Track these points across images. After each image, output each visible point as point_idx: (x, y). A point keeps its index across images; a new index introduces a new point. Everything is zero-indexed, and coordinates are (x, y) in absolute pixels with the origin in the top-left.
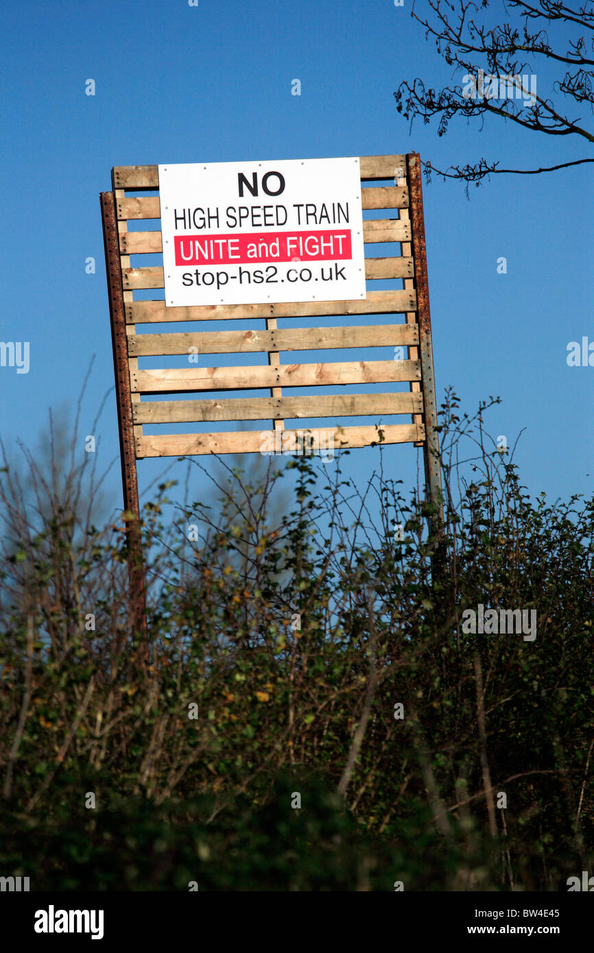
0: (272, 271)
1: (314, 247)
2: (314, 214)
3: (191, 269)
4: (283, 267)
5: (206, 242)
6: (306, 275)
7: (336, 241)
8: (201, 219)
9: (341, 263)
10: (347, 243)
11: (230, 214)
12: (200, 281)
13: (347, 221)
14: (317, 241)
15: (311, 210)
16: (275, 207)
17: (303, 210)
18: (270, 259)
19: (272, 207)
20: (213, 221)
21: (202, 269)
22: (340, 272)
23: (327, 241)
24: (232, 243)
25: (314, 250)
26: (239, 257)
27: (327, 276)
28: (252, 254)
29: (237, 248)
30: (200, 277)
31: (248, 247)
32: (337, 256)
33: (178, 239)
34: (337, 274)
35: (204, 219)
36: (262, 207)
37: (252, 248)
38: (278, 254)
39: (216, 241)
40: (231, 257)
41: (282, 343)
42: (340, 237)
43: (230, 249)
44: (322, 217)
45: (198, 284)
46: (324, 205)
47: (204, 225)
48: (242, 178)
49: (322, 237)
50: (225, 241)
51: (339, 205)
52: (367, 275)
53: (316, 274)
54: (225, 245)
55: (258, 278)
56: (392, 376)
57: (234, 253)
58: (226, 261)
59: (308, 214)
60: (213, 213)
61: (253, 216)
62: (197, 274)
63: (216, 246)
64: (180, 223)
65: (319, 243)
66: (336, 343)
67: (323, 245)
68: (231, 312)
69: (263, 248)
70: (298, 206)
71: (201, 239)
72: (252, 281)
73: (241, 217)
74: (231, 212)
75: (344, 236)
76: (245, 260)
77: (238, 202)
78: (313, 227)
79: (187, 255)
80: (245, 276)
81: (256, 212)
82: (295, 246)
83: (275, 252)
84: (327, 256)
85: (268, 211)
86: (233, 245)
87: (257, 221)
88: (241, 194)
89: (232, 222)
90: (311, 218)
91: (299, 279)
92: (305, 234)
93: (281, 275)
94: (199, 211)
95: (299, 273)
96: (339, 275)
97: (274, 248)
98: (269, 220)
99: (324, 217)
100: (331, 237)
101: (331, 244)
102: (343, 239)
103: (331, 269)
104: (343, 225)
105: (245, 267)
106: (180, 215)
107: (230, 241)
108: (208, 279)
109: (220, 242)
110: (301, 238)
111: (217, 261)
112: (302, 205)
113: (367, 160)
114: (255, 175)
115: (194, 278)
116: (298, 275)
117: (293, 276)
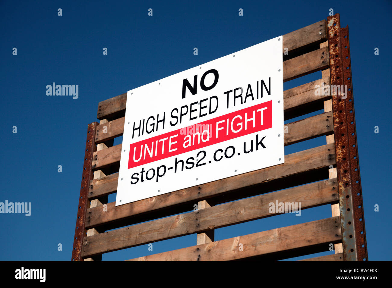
0: (202, 155)
1: (238, 125)
2: (240, 96)
3: (138, 169)
4: (210, 150)
5: (153, 143)
6: (230, 152)
7: (258, 115)
8: (151, 125)
9: (261, 134)
10: (268, 115)
11: (173, 115)
12: (144, 178)
13: (269, 93)
14: (241, 118)
15: (238, 93)
16: (209, 99)
17: (231, 95)
18: (201, 145)
19: (206, 99)
20: (161, 124)
21: (147, 167)
22: (261, 143)
23: (250, 116)
26: (176, 149)
27: (248, 148)
28: (187, 144)
29: (176, 142)
30: (145, 174)
31: (185, 139)
32: (259, 128)
33: (132, 147)
34: (258, 144)
35: (153, 124)
36: (199, 102)
37: (187, 139)
38: (208, 139)
39: (160, 140)
41: (205, 221)
42: (262, 110)
43: (171, 144)
44: (247, 96)
45: (142, 181)
46: (249, 86)
47: (153, 129)
48: (186, 83)
49: (246, 114)
50: (167, 138)
51: (263, 82)
52: (286, 139)
53: (239, 149)
54: (167, 142)
55: (191, 164)
56: (310, 238)
57: (173, 147)
58: (168, 155)
59: (235, 97)
60: (161, 118)
61: (191, 111)
62: (143, 172)
63: (160, 144)
64: (137, 132)
65: (243, 121)
66: (254, 213)
67: (246, 120)
68: (165, 201)
69: (197, 136)
70: (227, 93)
71: (150, 141)
72: (185, 168)
73: (182, 115)
74: (175, 113)
75: (266, 108)
76: (182, 150)
77: (180, 103)
78: (240, 106)
79: (137, 157)
80: (180, 165)
81: (194, 107)
82: (222, 128)
83: (205, 138)
84: (250, 130)
85: (204, 104)
86: (173, 140)
87: (194, 115)
89: (174, 121)
90: (238, 100)
91: (224, 157)
92: (230, 116)
93: (210, 156)
94: (151, 119)
95: (224, 151)
96: (260, 146)
97: (205, 134)
98: (204, 111)
99: (249, 95)
100: (254, 112)
101: (254, 119)
102: (264, 111)
103: (252, 141)
104: (266, 98)
105: (180, 157)
106: (137, 126)
107: (171, 137)
109: (164, 140)
111: (160, 157)
113: (289, 36)
114: (196, 78)
115: (140, 176)
116: (223, 154)
117: (219, 155)
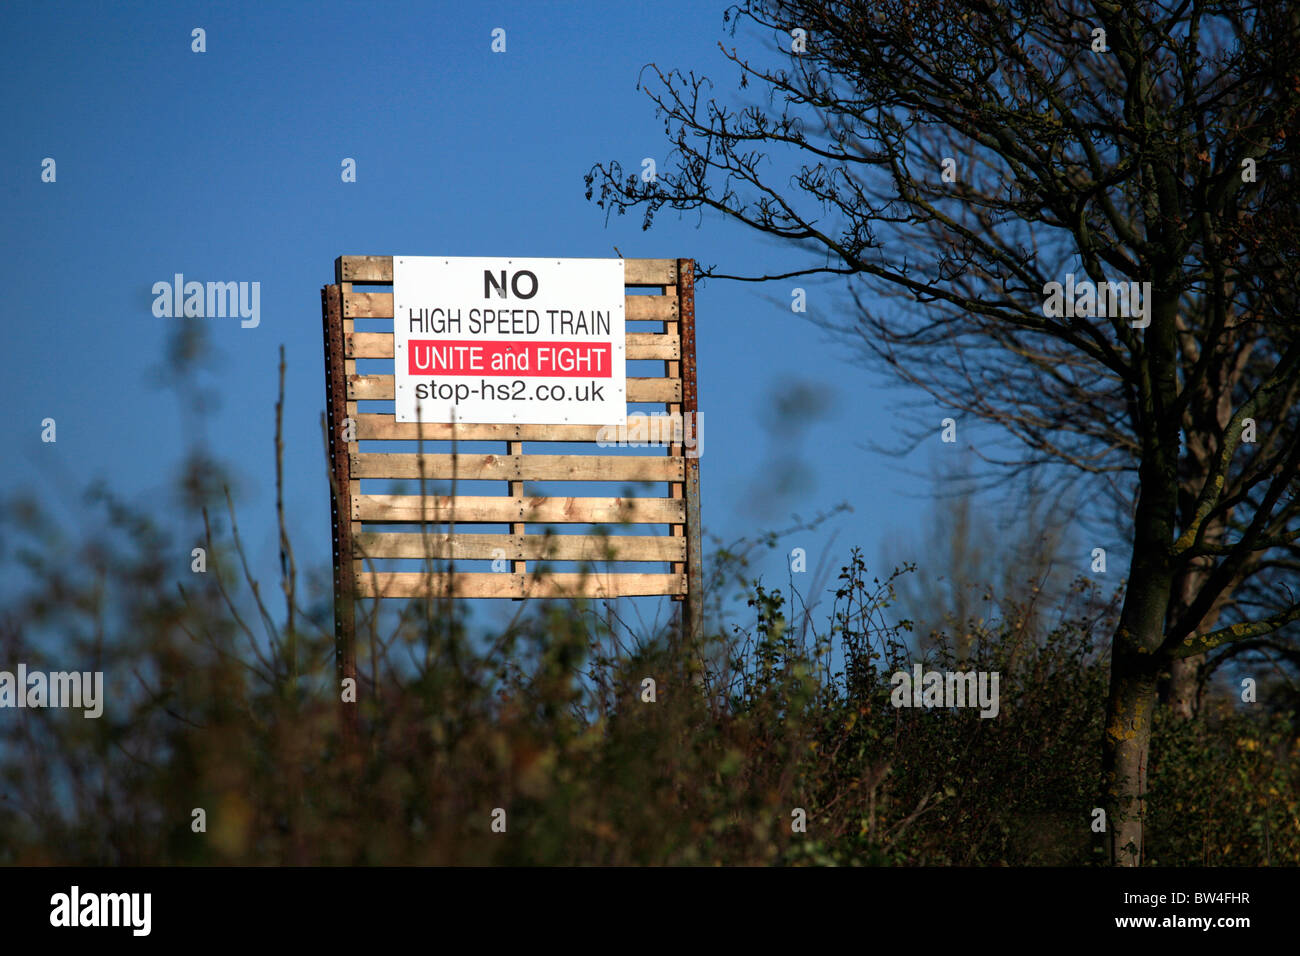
0: (519, 386)
1: (568, 360)
2: (570, 323)
3: (427, 379)
4: (532, 382)
5: (445, 349)
6: (558, 393)
7: (594, 356)
8: (440, 321)
9: (599, 381)
10: (607, 358)
11: (473, 317)
12: (437, 394)
13: (608, 332)
14: (572, 354)
15: (567, 317)
16: (525, 312)
17: (557, 317)
18: (518, 373)
19: (521, 311)
20: (454, 325)
21: (440, 380)
22: (597, 392)
23: (583, 354)
24: (474, 352)
25: (569, 365)
26: (481, 368)
27: (582, 395)
28: (497, 365)
29: (480, 358)
30: (437, 389)
31: (493, 357)
32: (594, 373)
33: (412, 344)
34: (594, 394)
35: (443, 321)
36: (511, 311)
37: (497, 358)
38: (527, 367)
39: (456, 348)
40: (472, 367)
41: (528, 471)
42: (599, 351)
43: (472, 358)
44: (579, 326)
45: (434, 397)
46: (582, 313)
47: (444, 328)
48: (488, 276)
49: (578, 350)
50: (466, 349)
51: (599, 313)
52: (628, 397)
53: (570, 392)
54: (467, 354)
55: (503, 394)
56: (652, 516)
57: (476, 363)
58: (467, 372)
59: (563, 323)
60: (454, 316)
61: (500, 321)
62: (433, 385)
63: (456, 354)
64: (416, 325)
65: (574, 357)
66: (589, 475)
67: (579, 359)
68: (470, 432)
69: (510, 359)
70: (553, 312)
71: (439, 345)
72: (496, 397)
73: (486, 322)
74: (475, 315)
75: (604, 350)
76: (489, 372)
77: (483, 304)
78: (568, 337)
79: (423, 362)
80: (488, 391)
81: (504, 316)
82: (547, 359)
83: (523, 364)
84: (583, 372)
85: (518, 316)
86: (476, 353)
87: (504, 327)
88: (487, 295)
89: (475, 327)
90: (567, 327)
91: (550, 397)
92: (559, 346)
93: (530, 391)
94: (438, 313)
95: (550, 390)
96: (597, 396)
97: (523, 359)
98: (518, 327)
99: (581, 326)
100: (589, 350)
101: (588, 359)
102: (602, 353)
103: (587, 388)
104: (603, 338)
105: (489, 380)
106: (416, 315)
107: (472, 349)
108: (446, 392)
109: (461, 349)
110: (554, 350)
111: (456, 371)
112: (557, 312)
113: (634, 263)
114: (504, 274)
115: (429, 390)
116: (549, 393)
117: (543, 393)
